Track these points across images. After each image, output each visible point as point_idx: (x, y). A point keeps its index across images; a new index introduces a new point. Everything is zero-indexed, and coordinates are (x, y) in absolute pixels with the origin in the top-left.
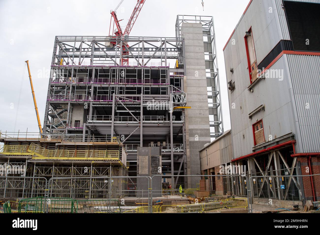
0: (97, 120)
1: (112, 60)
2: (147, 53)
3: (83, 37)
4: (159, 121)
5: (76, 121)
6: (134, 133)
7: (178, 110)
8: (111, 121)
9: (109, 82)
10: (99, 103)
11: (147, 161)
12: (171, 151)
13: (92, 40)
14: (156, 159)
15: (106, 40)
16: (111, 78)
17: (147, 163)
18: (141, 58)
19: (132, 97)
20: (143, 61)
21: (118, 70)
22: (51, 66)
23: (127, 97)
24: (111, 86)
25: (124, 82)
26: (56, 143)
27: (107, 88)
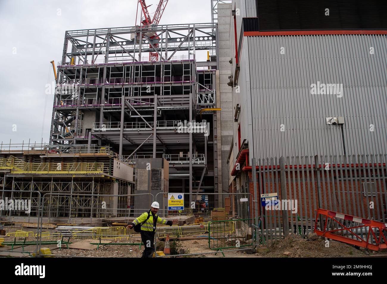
1: (131, 56)
2: (172, 45)
3: (97, 30)
4: (175, 127)
5: (86, 129)
6: (146, 141)
7: (208, 113)
8: (119, 129)
9: (122, 83)
10: (110, 107)
11: (146, 175)
12: (189, 163)
13: (107, 33)
14: (157, 172)
15: (131, 31)
16: (124, 78)
17: (147, 177)
18: (164, 51)
19: (148, 99)
20: (166, 54)
21: (133, 68)
22: (57, 67)
23: (143, 100)
24: (125, 87)
25: (140, 82)
26: (40, 155)
27: (119, 90)
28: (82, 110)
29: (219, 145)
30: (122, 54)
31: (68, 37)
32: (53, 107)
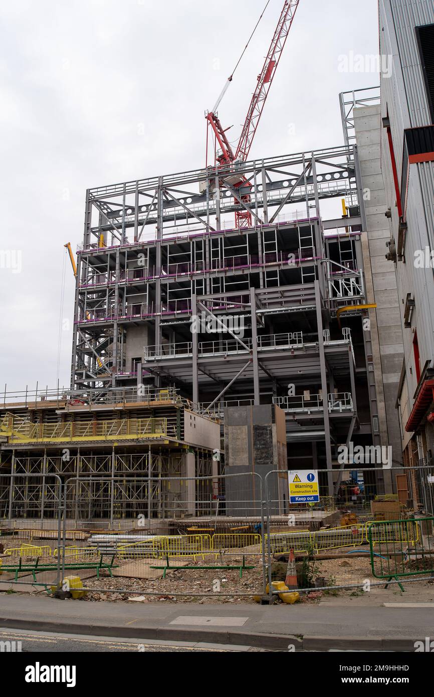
0: (177, 353)
1: (202, 221)
2: (274, 194)
3: (139, 182)
4: (292, 345)
5: (133, 359)
6: (240, 375)
7: (352, 314)
8: (191, 355)
9: (190, 271)
10: (172, 317)
11: (244, 437)
12: (322, 411)
13: (157, 185)
14: (264, 431)
15: (200, 177)
16: (193, 262)
17: (246, 441)
18: (262, 206)
19: (239, 297)
20: (265, 213)
21: (207, 243)
22: (77, 253)
23: (229, 299)
24: (195, 278)
25: (222, 267)
26: (57, 409)
27: (185, 284)
28: (123, 326)
29: (378, 373)
30: (186, 220)
31: (91, 200)
32: (74, 324)
